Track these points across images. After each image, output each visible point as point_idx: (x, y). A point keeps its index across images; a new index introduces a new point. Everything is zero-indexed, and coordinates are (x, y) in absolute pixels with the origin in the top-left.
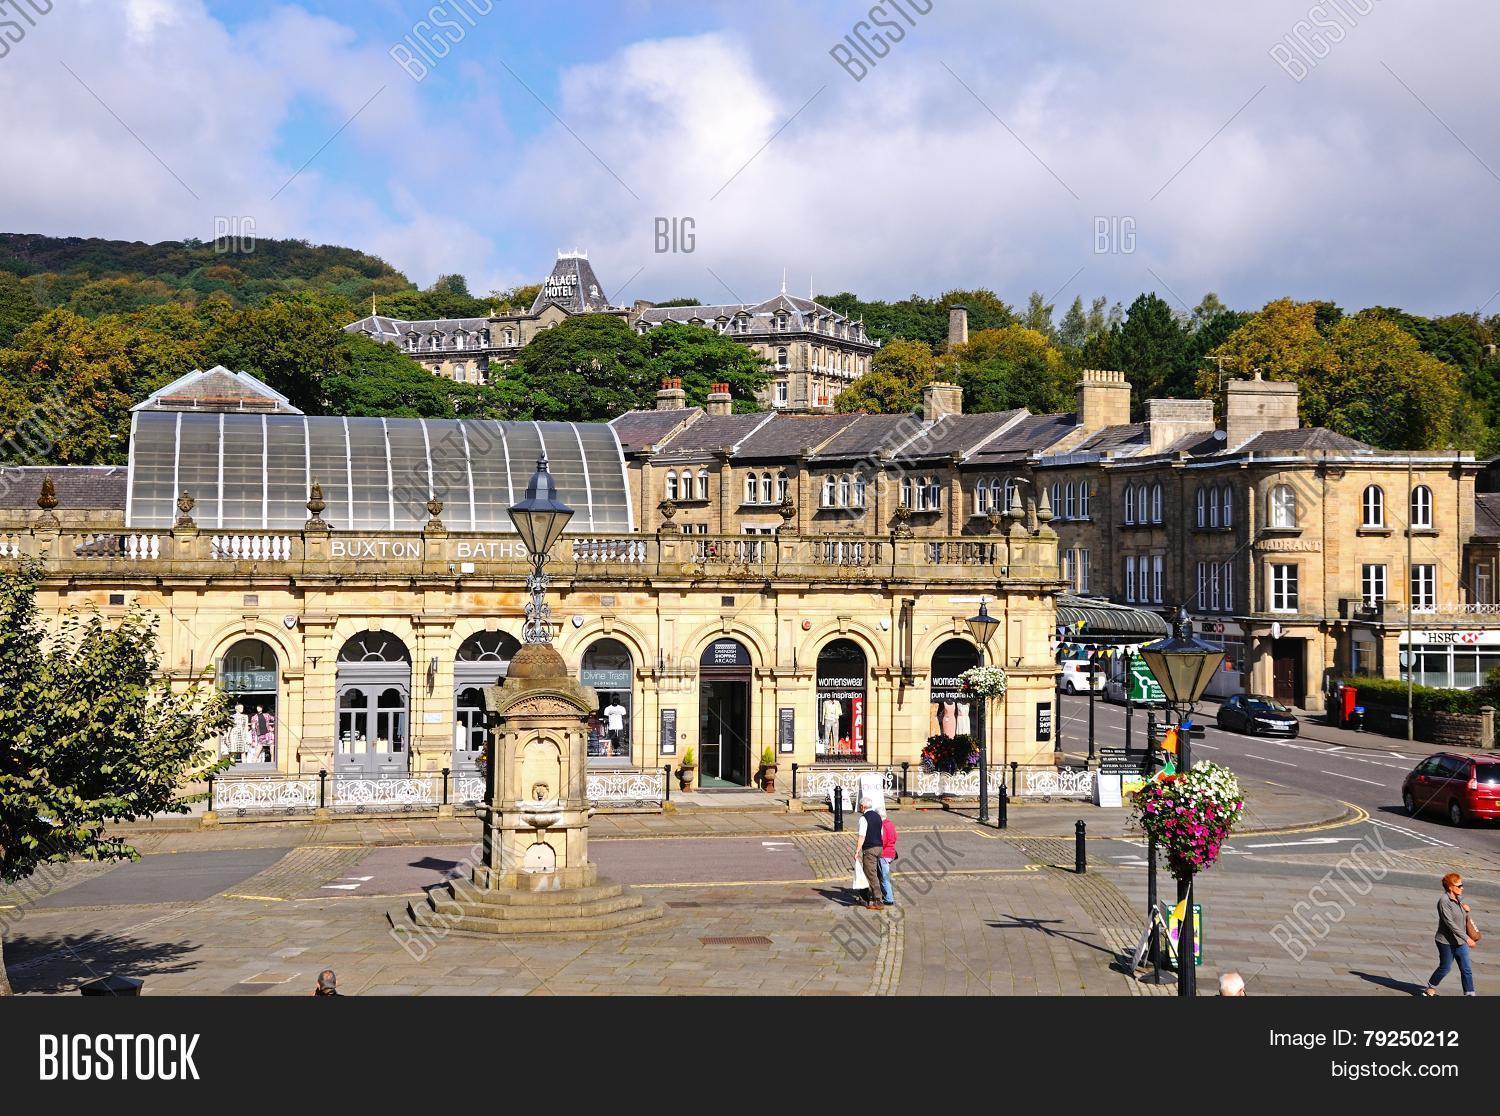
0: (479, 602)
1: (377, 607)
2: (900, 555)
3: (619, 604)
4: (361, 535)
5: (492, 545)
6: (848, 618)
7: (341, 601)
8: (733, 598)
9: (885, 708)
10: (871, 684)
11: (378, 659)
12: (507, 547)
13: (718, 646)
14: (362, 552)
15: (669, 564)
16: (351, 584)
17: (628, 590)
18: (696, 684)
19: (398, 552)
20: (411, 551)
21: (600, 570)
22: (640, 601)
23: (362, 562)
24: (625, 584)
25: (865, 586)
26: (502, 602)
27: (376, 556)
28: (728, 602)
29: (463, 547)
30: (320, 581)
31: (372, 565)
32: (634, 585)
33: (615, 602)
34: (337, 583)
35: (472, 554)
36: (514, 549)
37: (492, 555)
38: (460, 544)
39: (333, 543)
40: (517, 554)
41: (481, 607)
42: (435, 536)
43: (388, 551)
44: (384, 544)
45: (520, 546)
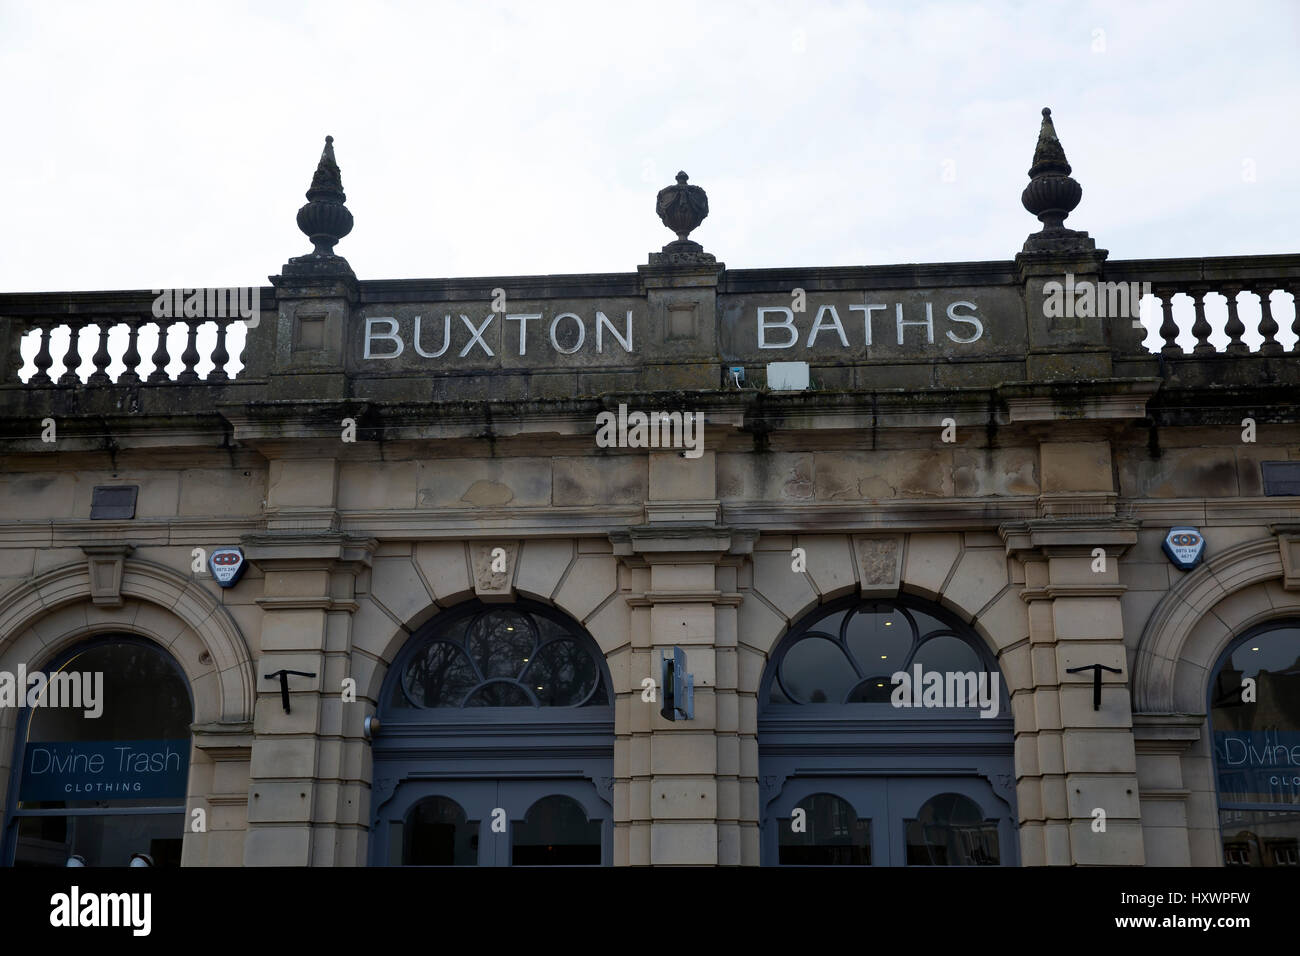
5: (868, 308)
12: (915, 312)
19: (568, 338)
23: (455, 373)
27: (495, 354)
29: (773, 320)
31: (482, 381)
35: (803, 337)
36: (940, 317)
37: (869, 341)
38: (761, 312)
39: (369, 323)
40: (951, 335)
41: (838, 502)
42: (679, 282)
43: (536, 331)
44: (524, 319)
45: (962, 310)
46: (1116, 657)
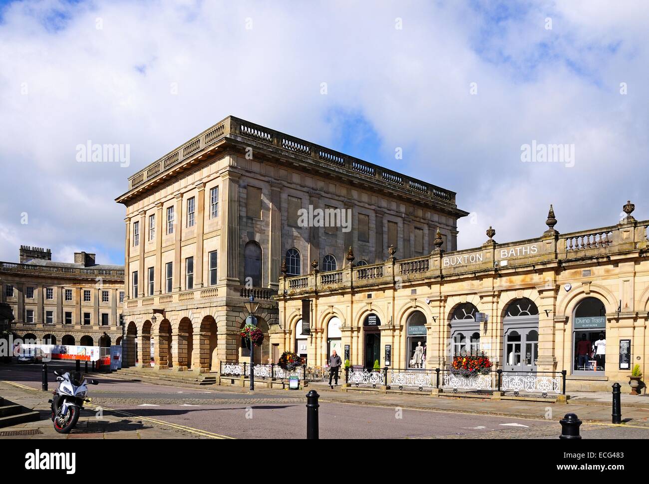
0: (511, 282)
1: (464, 290)
3: (594, 274)
4: (456, 254)
5: (518, 249)
7: (448, 288)
12: (526, 248)
14: (457, 262)
16: (448, 279)
17: (599, 264)
19: (473, 260)
20: (479, 259)
21: (580, 254)
22: (607, 271)
23: (457, 267)
24: (595, 261)
26: (523, 281)
27: (463, 263)
29: (504, 253)
30: (435, 278)
31: (461, 268)
32: (600, 260)
33: (591, 273)
35: (508, 255)
36: (531, 250)
37: (518, 255)
38: (502, 251)
40: (532, 252)
41: (512, 284)
43: (468, 259)
44: (466, 256)
45: (534, 247)
46: (552, 308)
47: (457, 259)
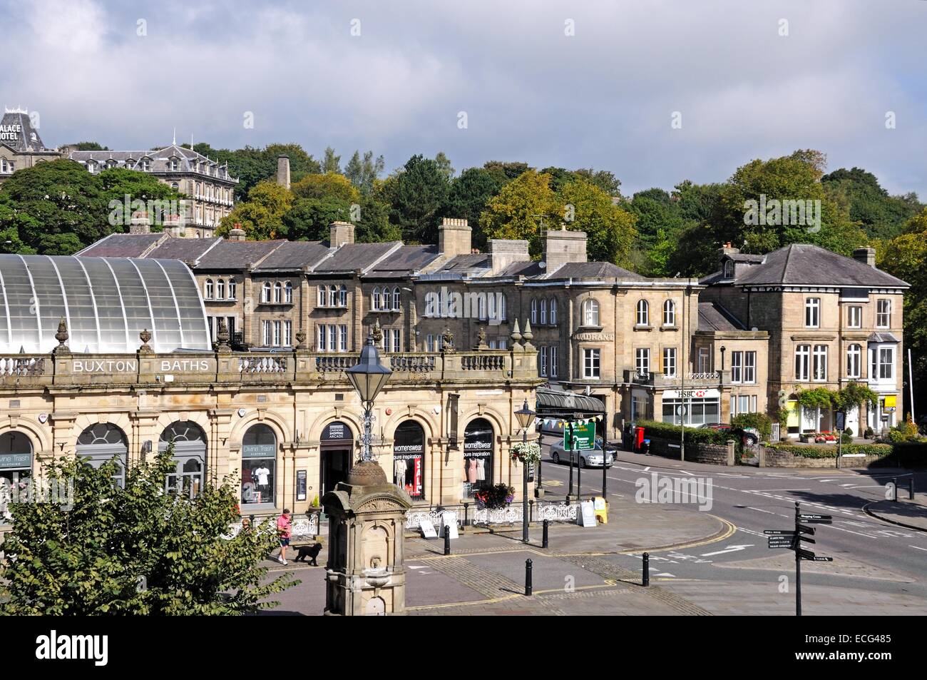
0: (176, 401)
1: (105, 407)
2: (447, 364)
3: (269, 400)
4: (94, 357)
5: (185, 362)
6: (414, 406)
7: (80, 403)
8: (342, 395)
9: (437, 465)
10: (428, 449)
11: (103, 442)
12: (194, 363)
13: (331, 427)
14: (95, 369)
15: (302, 373)
16: (89, 391)
17: (274, 391)
18: (318, 453)
19: (120, 367)
20: (130, 368)
21: (257, 378)
22: (282, 399)
23: (95, 375)
24: (274, 387)
25: (426, 385)
26: (191, 401)
27: (104, 371)
28: (339, 397)
29: (165, 365)
30: (67, 389)
31: (102, 378)
32: (280, 388)
33: (265, 399)
34: (79, 390)
35: (172, 368)
36: (200, 364)
37: (186, 370)
38: (162, 363)
39: (75, 362)
40: (201, 368)
41: (178, 405)
42: (147, 357)
43: (113, 367)
44: (110, 362)
45: (204, 363)
47: (96, 364)
